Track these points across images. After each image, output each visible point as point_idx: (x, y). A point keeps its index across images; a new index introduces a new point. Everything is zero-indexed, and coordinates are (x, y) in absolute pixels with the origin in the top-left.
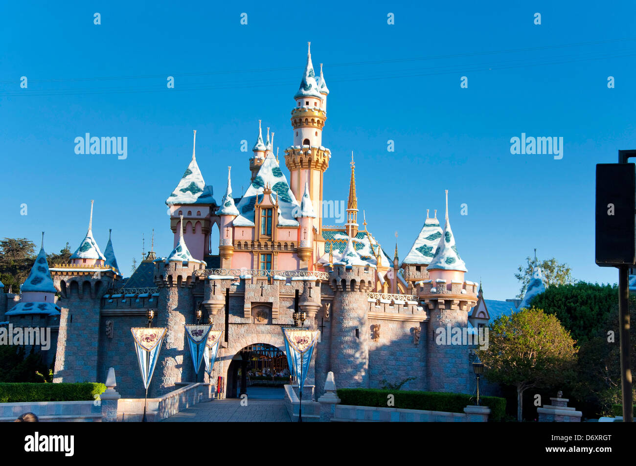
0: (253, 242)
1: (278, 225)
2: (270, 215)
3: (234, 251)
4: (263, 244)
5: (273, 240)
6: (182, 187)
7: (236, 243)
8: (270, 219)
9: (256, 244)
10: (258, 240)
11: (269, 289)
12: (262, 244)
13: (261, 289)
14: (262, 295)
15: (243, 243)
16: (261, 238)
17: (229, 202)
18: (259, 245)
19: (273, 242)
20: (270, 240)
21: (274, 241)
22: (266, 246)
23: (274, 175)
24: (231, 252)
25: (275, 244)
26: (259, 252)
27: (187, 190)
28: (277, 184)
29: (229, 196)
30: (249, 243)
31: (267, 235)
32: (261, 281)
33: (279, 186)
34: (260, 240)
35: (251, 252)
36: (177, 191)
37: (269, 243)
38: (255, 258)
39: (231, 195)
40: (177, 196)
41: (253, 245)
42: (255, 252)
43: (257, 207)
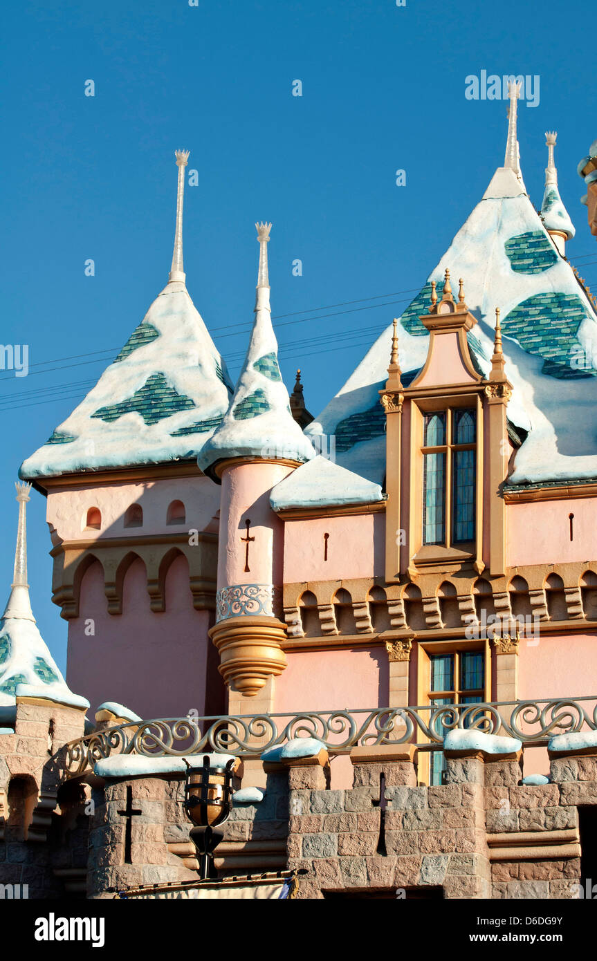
0: (378, 587)
1: (506, 483)
2: (464, 436)
3: (287, 650)
4: (431, 590)
5: (480, 565)
6: (105, 399)
7: (294, 601)
8: (464, 458)
9: (398, 595)
10: (404, 577)
11: (423, 813)
12: (425, 593)
13: (376, 814)
14: (382, 849)
15: (327, 599)
16: (420, 564)
17: (258, 393)
18: (414, 605)
19: (484, 580)
20: (468, 568)
21: (487, 569)
22: (450, 602)
23: (514, 268)
24: (271, 653)
25: (496, 586)
26: (416, 641)
27: (125, 408)
28: (528, 303)
29: (261, 366)
30: (362, 596)
31: (455, 543)
32: (376, 769)
33: (532, 311)
34: (413, 570)
35: (376, 647)
36: (80, 420)
37: (467, 588)
38: (398, 670)
39: (269, 363)
40: (73, 438)
41: (379, 608)
42: (394, 641)
43: (396, 401)
